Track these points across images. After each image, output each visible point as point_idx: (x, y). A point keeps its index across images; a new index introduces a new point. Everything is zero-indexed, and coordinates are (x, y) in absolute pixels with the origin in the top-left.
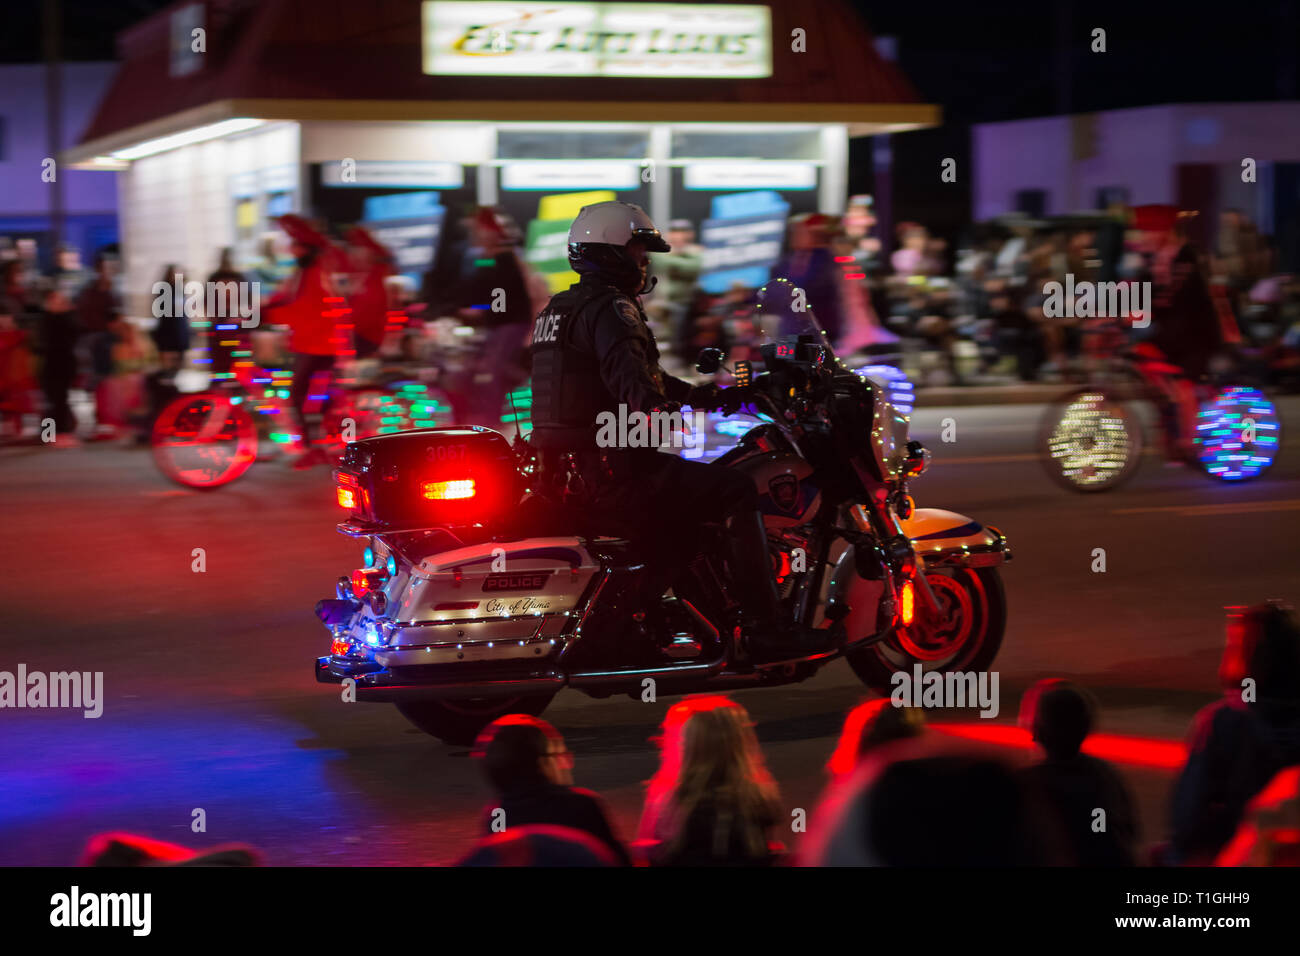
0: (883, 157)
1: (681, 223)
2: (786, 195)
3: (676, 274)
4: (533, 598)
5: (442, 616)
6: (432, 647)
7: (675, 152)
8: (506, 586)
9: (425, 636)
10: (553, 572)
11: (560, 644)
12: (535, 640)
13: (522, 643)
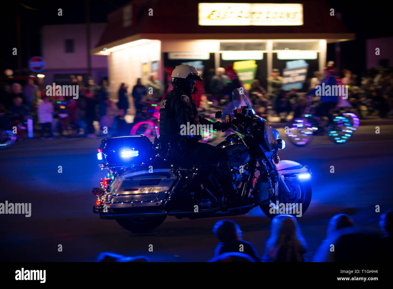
0: (338, 49)
1: (276, 70)
2: (307, 61)
3: (274, 85)
4: (155, 187)
5: (127, 193)
6: (124, 202)
7: (274, 48)
8: (147, 183)
9: (121, 199)
10: (161, 179)
11: (164, 202)
12: (156, 201)
13: (152, 201)
